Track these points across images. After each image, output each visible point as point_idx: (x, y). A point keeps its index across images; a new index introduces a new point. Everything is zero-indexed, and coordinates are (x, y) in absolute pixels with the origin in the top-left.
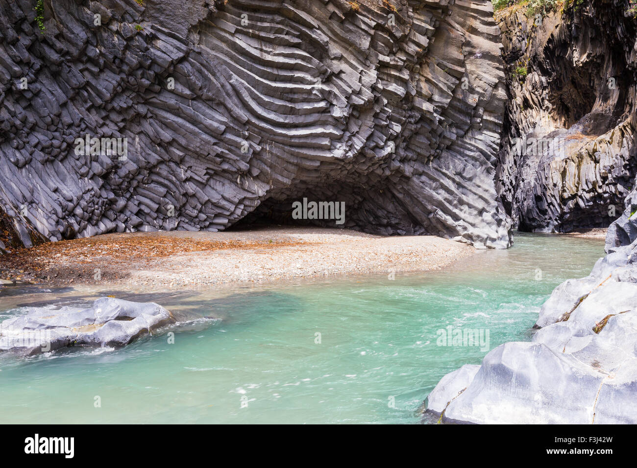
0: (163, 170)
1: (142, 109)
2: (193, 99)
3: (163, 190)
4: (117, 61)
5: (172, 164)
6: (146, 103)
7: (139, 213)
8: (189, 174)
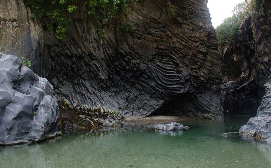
0: (140, 97)
1: (136, 81)
2: (148, 79)
3: (139, 102)
4: (132, 70)
5: (142, 95)
6: (137, 80)
7: (133, 108)
8: (146, 98)
